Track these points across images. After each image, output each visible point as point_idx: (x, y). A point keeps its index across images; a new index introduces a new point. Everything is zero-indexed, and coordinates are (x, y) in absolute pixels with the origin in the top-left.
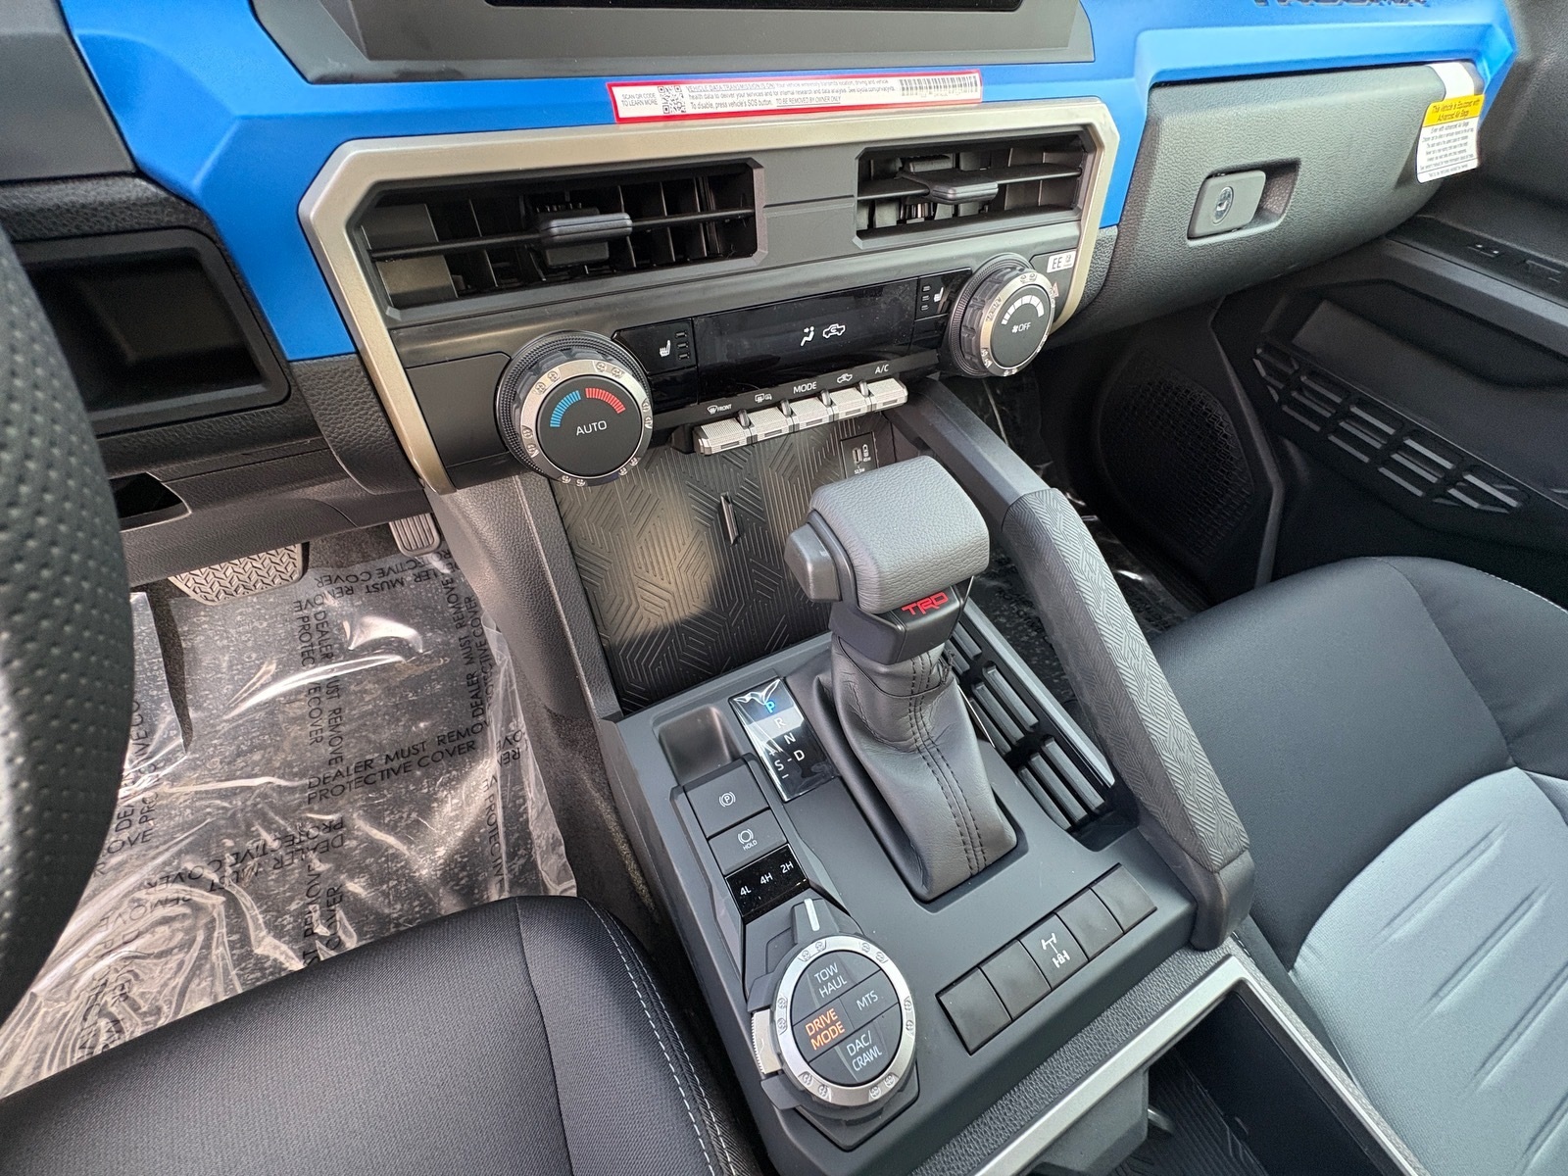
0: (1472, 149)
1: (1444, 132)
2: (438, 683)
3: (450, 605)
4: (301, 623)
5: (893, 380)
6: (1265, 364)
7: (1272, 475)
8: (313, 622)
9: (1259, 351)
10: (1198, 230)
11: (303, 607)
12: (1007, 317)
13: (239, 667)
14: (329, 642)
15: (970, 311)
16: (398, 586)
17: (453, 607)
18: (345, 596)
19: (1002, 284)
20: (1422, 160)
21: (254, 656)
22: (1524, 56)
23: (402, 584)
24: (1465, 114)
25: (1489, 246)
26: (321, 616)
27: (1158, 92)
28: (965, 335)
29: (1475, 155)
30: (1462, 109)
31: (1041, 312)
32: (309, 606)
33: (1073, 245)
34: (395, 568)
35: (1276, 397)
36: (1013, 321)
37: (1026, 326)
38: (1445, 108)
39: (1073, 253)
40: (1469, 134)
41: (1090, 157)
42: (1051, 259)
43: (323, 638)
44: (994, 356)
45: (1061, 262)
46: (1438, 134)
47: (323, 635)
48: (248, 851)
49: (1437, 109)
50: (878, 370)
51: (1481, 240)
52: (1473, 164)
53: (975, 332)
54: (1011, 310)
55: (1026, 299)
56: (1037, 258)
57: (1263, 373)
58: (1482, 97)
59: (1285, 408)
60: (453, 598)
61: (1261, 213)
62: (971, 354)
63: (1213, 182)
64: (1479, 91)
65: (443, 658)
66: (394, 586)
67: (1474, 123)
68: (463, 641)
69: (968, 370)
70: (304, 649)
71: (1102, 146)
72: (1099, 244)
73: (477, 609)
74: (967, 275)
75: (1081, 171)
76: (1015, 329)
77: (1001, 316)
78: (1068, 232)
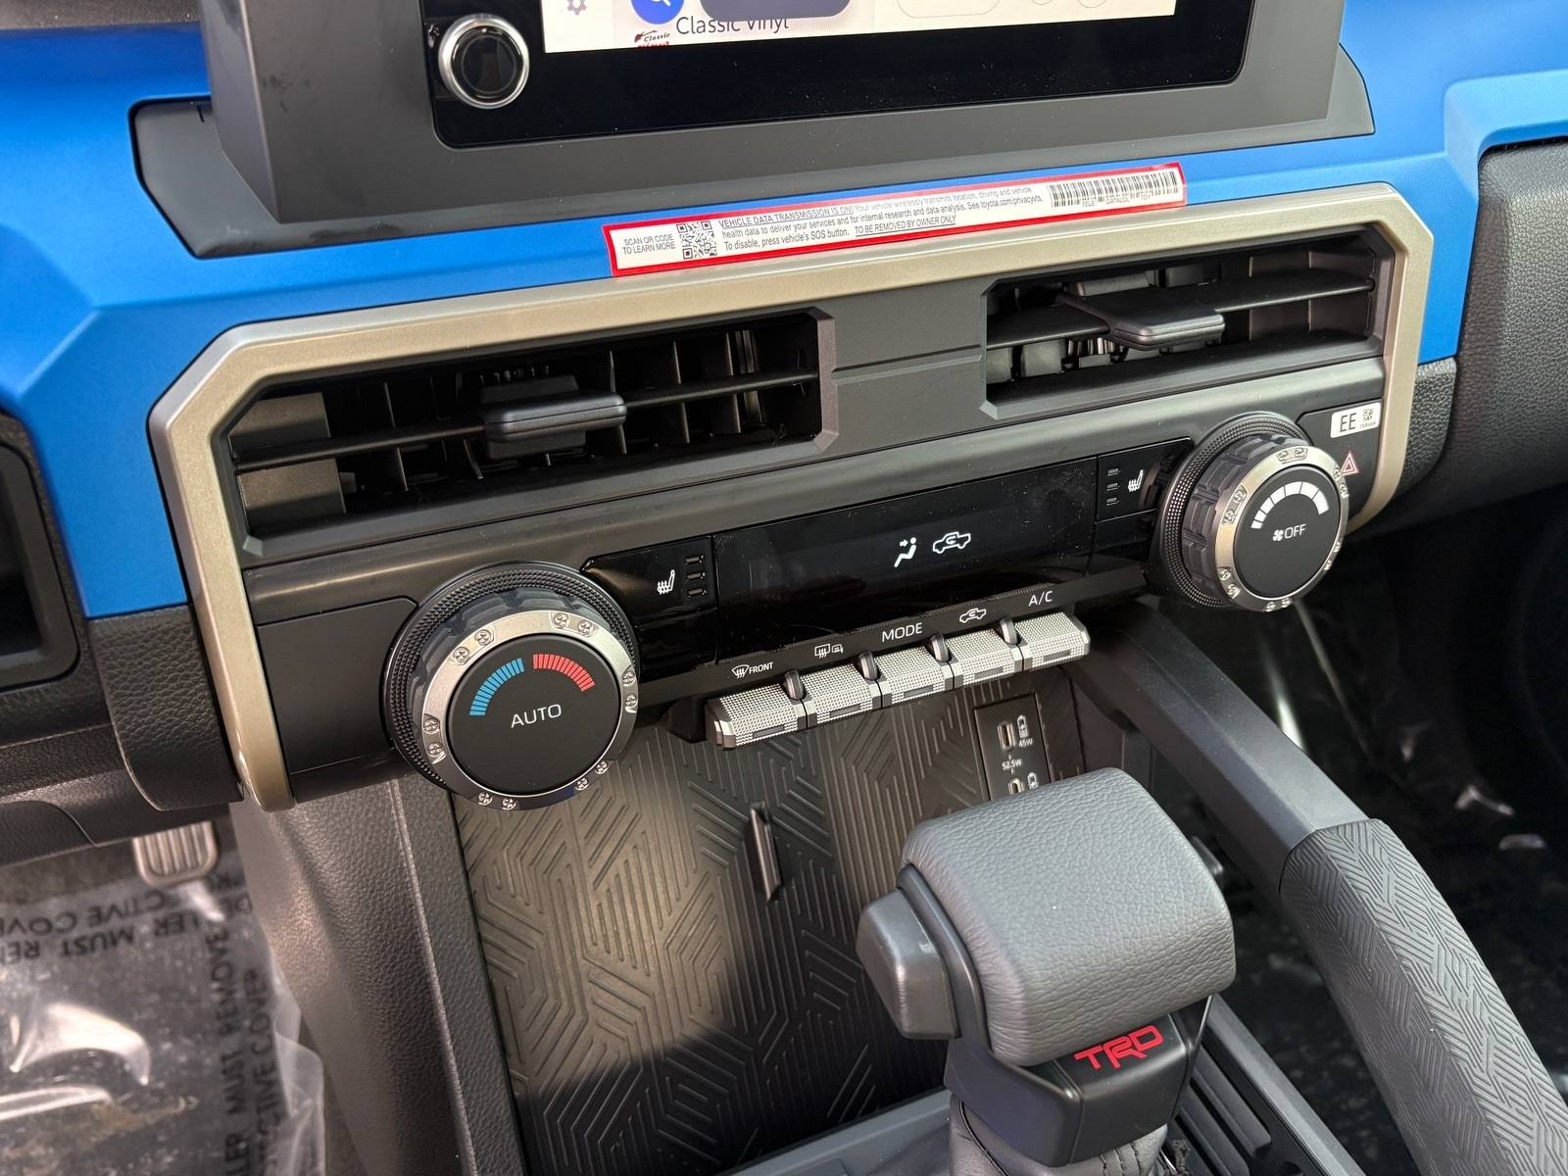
3: (215, 985)
5: (1062, 615)
12: (1260, 516)
15: (1194, 505)
17: (220, 990)
18: (23, 961)
19: (1247, 465)
23: (130, 939)
27: (1495, 163)
28: (1188, 543)
31: (1322, 505)
33: (1373, 392)
34: (121, 907)
36: (1275, 520)
37: (1297, 530)
39: (1376, 406)
41: (1385, 266)
42: (1336, 417)
44: (1243, 578)
45: (1354, 421)
50: (1034, 600)
53: (1209, 541)
54: (1267, 506)
55: (1293, 488)
56: (1309, 416)
60: (222, 972)
62: (1201, 574)
65: (185, 1096)
66: (115, 944)
68: (229, 1063)
69: (1199, 597)
71: (1403, 250)
72: (1422, 389)
73: (263, 995)
74: (1183, 448)
75: (1374, 286)
76: (1278, 536)
77: (1249, 515)
78: (1364, 371)
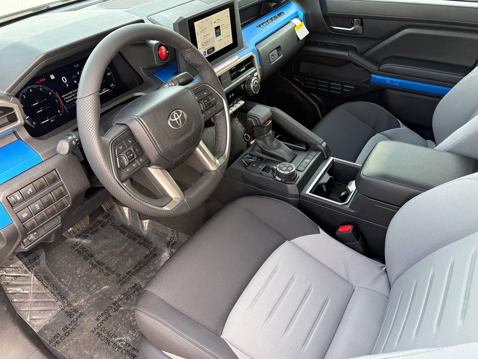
0: (306, 30)
1: (300, 30)
2: (131, 248)
3: (117, 230)
4: (77, 252)
5: (241, 100)
6: (297, 78)
7: (313, 103)
8: (80, 250)
9: (294, 76)
10: (271, 62)
11: (74, 247)
13: (68, 270)
14: (90, 253)
15: (248, 86)
16: (98, 231)
17: (118, 230)
18: (87, 237)
19: (251, 80)
20: (299, 36)
21: (70, 265)
22: (305, 12)
23: (99, 230)
24: (302, 26)
25: (321, 43)
26: (82, 247)
27: (256, 46)
28: (249, 89)
29: (308, 31)
30: (301, 25)
31: (258, 82)
32: (76, 246)
33: (256, 71)
34: (93, 226)
35: (303, 85)
36: (255, 85)
37: (257, 85)
38: (297, 27)
39: (257, 72)
40: (304, 28)
41: (253, 59)
42: (254, 74)
43: (87, 253)
44: (254, 91)
45: (256, 74)
46: (299, 31)
47: (86, 252)
48: (116, 301)
49: (296, 28)
50: (239, 100)
51: (318, 42)
52: (308, 33)
53: (250, 88)
54: (254, 83)
55: (255, 81)
56: (252, 75)
57: (298, 81)
58: (303, 22)
59: (307, 86)
61: (279, 55)
62: (251, 92)
63: (270, 54)
64: (301, 21)
66: (97, 231)
67: (304, 26)
68: (129, 237)
69: (251, 95)
70: (84, 258)
71: (254, 57)
72: (259, 69)
73: (126, 227)
74: (245, 81)
75: (252, 61)
76: (256, 86)
77: (253, 85)
78: (255, 69)
